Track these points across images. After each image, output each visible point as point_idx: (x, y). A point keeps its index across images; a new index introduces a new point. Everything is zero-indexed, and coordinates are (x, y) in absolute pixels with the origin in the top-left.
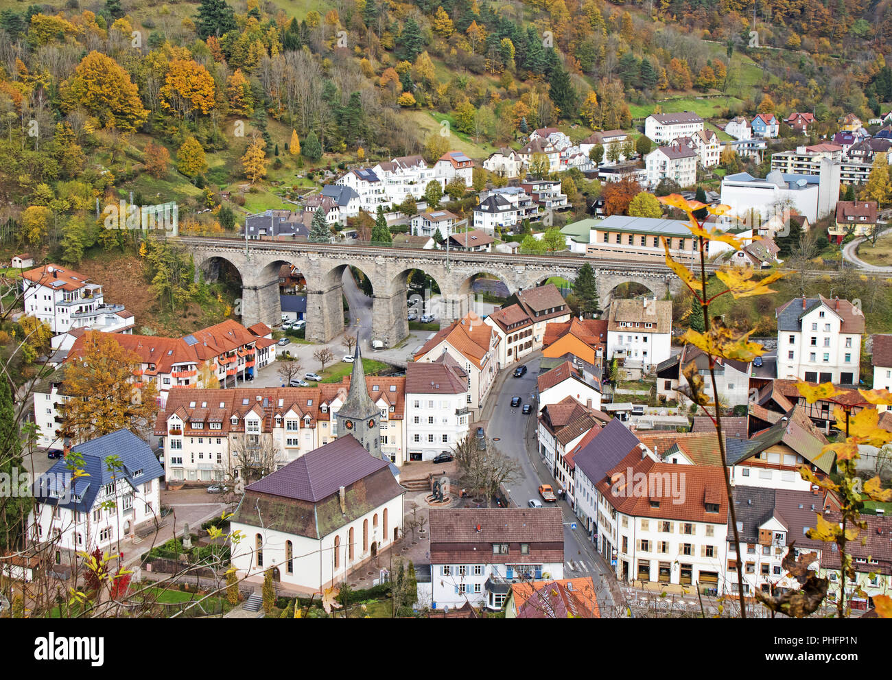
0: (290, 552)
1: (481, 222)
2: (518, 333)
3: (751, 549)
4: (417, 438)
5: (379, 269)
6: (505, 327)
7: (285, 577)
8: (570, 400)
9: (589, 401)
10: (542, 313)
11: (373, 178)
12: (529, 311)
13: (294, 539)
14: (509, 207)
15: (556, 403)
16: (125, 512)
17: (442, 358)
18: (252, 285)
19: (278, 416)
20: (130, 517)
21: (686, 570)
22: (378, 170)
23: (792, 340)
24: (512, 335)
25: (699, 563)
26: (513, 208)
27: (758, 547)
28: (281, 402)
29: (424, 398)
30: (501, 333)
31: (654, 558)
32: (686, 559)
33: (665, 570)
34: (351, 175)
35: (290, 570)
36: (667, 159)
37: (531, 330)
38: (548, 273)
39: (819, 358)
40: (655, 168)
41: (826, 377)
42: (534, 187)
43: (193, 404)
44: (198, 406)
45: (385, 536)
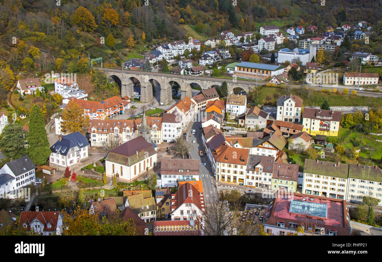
0: (122, 170)
1: (201, 63)
2: (201, 103)
3: (253, 173)
4: (165, 136)
5: (162, 81)
6: (197, 101)
7: (120, 177)
8: (211, 126)
9: (216, 126)
10: (210, 97)
11: (167, 48)
12: (205, 96)
13: (123, 166)
14: (211, 58)
15: (206, 126)
16: (77, 156)
17: (174, 112)
18: (124, 84)
19: (124, 128)
20: (79, 157)
21: (235, 178)
22: (169, 45)
23: (281, 109)
24: (199, 104)
25: (239, 176)
26: (212, 58)
27: (255, 172)
28: (125, 124)
29: (168, 124)
30: (196, 103)
31: (226, 174)
32: (235, 175)
33: (229, 178)
34: (161, 47)
35: (122, 175)
36: (265, 42)
37: (206, 102)
38: (214, 84)
39: (289, 114)
40: (261, 45)
41: (291, 120)
42: (220, 51)
43: (99, 124)
44: (101, 124)
45: (151, 166)
